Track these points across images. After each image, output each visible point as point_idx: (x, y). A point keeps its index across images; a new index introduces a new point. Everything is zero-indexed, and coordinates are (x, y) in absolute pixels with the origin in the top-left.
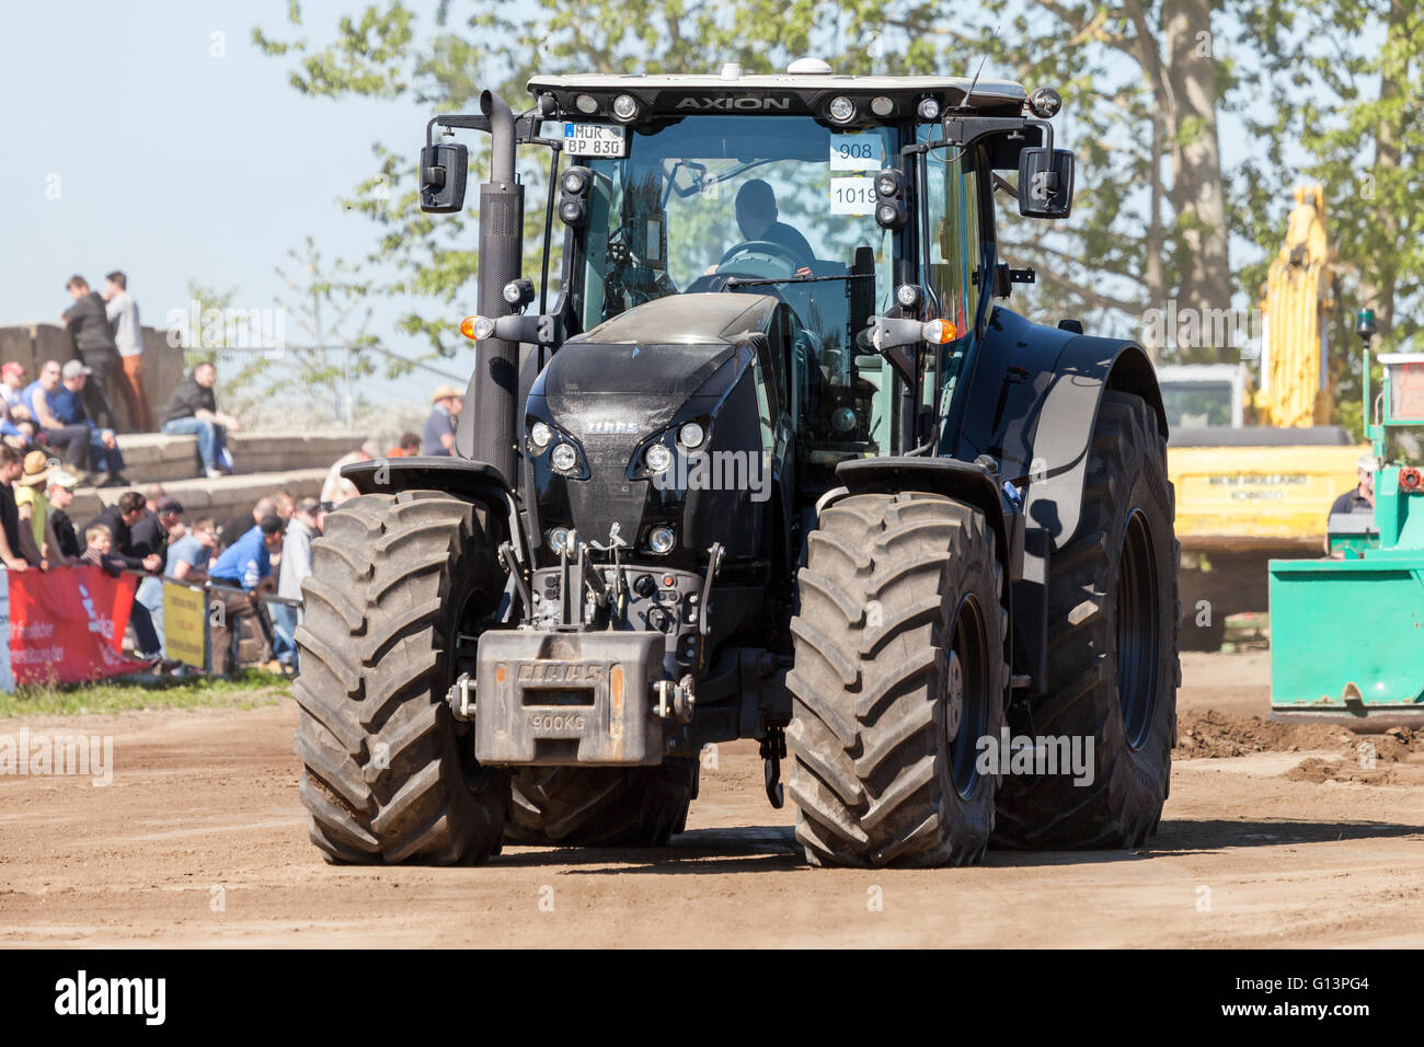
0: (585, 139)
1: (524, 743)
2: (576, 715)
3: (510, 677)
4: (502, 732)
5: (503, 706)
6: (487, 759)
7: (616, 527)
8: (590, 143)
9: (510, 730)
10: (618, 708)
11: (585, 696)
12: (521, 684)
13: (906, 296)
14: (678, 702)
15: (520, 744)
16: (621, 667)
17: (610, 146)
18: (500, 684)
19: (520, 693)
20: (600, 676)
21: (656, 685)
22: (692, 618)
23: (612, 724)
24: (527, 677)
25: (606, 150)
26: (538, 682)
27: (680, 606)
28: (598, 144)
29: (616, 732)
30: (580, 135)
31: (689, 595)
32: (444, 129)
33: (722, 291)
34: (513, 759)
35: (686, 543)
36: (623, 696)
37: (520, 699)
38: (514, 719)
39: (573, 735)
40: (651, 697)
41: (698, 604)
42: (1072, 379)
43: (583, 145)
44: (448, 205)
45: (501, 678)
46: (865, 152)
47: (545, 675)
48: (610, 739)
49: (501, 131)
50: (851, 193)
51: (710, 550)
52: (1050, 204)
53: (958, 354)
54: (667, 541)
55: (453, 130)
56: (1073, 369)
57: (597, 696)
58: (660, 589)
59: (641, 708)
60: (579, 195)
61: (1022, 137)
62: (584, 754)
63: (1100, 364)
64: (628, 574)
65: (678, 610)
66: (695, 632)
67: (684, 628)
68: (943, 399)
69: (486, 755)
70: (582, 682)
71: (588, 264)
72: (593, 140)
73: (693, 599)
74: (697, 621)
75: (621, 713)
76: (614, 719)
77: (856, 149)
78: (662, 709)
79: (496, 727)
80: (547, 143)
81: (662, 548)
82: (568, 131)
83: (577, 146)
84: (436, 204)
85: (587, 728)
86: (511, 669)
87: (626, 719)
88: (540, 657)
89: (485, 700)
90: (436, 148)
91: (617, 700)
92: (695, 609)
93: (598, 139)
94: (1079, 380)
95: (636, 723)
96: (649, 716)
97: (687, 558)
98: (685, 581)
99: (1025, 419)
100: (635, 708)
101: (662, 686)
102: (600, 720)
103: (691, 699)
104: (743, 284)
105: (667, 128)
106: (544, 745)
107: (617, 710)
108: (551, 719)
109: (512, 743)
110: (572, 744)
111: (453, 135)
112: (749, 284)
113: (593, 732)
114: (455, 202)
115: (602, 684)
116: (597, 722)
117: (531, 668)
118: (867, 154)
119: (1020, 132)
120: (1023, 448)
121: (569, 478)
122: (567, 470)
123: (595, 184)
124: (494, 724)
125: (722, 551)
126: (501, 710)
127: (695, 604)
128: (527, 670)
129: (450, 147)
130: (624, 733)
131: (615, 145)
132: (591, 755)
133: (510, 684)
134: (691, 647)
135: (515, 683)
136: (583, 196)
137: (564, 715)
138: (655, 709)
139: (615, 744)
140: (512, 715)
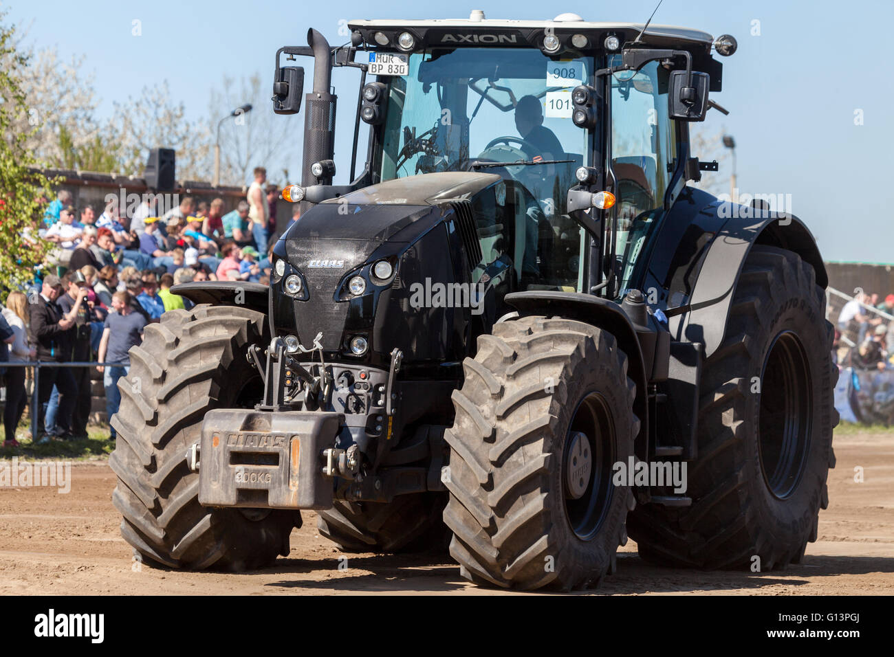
0: (382, 63)
1: (230, 492)
2: (266, 472)
3: (222, 443)
4: (215, 483)
5: (217, 464)
6: (206, 502)
7: (320, 336)
8: (386, 66)
9: (221, 481)
10: (295, 468)
11: (273, 458)
12: (230, 448)
13: (583, 175)
14: (341, 464)
15: (227, 492)
16: (298, 438)
17: (399, 68)
18: (215, 448)
19: (228, 455)
20: (284, 444)
21: (325, 452)
22: (380, 402)
23: (291, 480)
24: (233, 443)
25: (396, 71)
26: (240, 447)
27: (371, 394)
28: (390, 67)
29: (294, 486)
30: (379, 61)
31: (378, 386)
32: (288, 56)
33: (469, 171)
34: (222, 503)
35: (376, 348)
36: (300, 460)
37: (229, 459)
38: (224, 475)
39: (263, 487)
40: (320, 461)
41: (385, 392)
42: (725, 239)
43: (381, 67)
44: (289, 109)
45: (216, 444)
46: (571, 74)
47: (245, 443)
48: (289, 491)
49: (321, 56)
50: (560, 102)
51: (392, 354)
52: (689, 111)
53: (649, 220)
54: (362, 346)
55: (295, 56)
56: (727, 232)
57: (281, 459)
58: (356, 380)
59: (312, 469)
60: (374, 102)
61: (673, 64)
62: (273, 501)
63: (745, 229)
64: (335, 370)
65: (369, 397)
66: (382, 412)
67: (373, 410)
68: (635, 250)
69: (205, 500)
70: (271, 448)
71: (384, 152)
72: (388, 64)
73: (381, 389)
74: (385, 405)
75: (297, 472)
76: (292, 476)
77: (564, 72)
78: (328, 470)
79: (212, 479)
80: (358, 66)
81: (358, 352)
82: (371, 58)
83: (377, 68)
84: (282, 108)
85: (273, 483)
86: (223, 437)
87: (300, 476)
88: (243, 429)
89: (205, 459)
90: (283, 69)
91: (295, 462)
92: (383, 396)
93: (391, 63)
94: (729, 239)
95: (308, 480)
96: (318, 474)
97: (376, 359)
98: (375, 376)
99: (687, 267)
100: (308, 468)
101: (329, 453)
102: (282, 476)
103: (353, 462)
104: (483, 166)
105: (442, 57)
106: (243, 493)
107: (295, 470)
108: (249, 475)
109: (222, 491)
110: (264, 493)
111: (295, 60)
112: (488, 166)
113: (277, 485)
114: (294, 106)
115: (284, 450)
116: (280, 478)
117: (236, 437)
118: (572, 75)
119: (671, 59)
120: (684, 286)
121: (295, 299)
122: (296, 294)
123: (391, 95)
124: (210, 477)
125: (399, 354)
126: (215, 467)
127: (383, 392)
128: (234, 438)
129: (292, 69)
130: (299, 486)
131: (402, 67)
132: (276, 502)
133: (222, 448)
134: (379, 424)
135: (225, 447)
136: (376, 103)
137: (257, 472)
138: (324, 469)
139: (292, 494)
140: (222, 471)
